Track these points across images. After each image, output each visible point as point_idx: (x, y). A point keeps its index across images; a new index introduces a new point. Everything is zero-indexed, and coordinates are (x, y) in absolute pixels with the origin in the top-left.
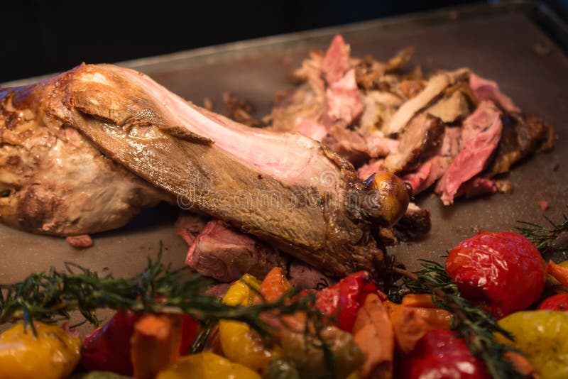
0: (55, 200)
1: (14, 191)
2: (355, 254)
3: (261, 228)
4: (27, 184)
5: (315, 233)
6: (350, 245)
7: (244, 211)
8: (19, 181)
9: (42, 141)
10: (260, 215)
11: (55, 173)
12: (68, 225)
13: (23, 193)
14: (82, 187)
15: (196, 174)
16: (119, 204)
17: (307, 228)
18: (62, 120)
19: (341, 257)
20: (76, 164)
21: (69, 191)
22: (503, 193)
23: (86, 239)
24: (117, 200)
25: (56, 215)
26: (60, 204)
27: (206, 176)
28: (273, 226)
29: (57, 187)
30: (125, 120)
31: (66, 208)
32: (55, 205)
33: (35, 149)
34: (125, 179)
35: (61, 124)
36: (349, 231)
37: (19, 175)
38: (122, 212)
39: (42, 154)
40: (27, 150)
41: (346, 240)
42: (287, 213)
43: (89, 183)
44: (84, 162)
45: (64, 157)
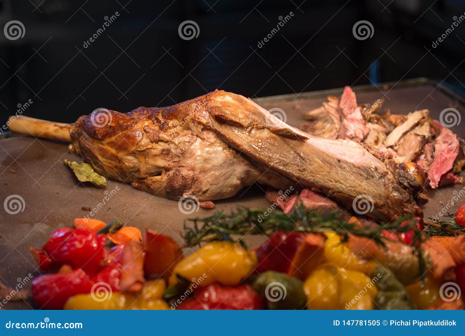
0: (195, 177)
1: (164, 172)
2: (405, 208)
3: (344, 192)
4: (175, 166)
5: (380, 195)
6: (402, 203)
7: (331, 181)
8: (169, 165)
9: (187, 139)
10: (342, 184)
11: (195, 159)
12: (201, 194)
13: (171, 173)
14: (214, 168)
15: (297, 159)
16: (235, 181)
17: (374, 192)
18: (203, 125)
19: (396, 210)
20: (210, 154)
21: (204, 171)
22: (460, 184)
23: (211, 204)
24: (234, 178)
25: (193, 187)
26: (197, 180)
27: (303, 159)
28: (351, 190)
29: (196, 168)
30: (249, 124)
31: (201, 183)
32: (194, 180)
33: (181, 144)
34: (242, 164)
35: (202, 127)
36: (401, 194)
37: (169, 161)
38: (236, 186)
39: (186, 147)
40: (176, 145)
41: (400, 199)
42: (360, 183)
43: (218, 166)
44: (216, 152)
45: (202, 149)
